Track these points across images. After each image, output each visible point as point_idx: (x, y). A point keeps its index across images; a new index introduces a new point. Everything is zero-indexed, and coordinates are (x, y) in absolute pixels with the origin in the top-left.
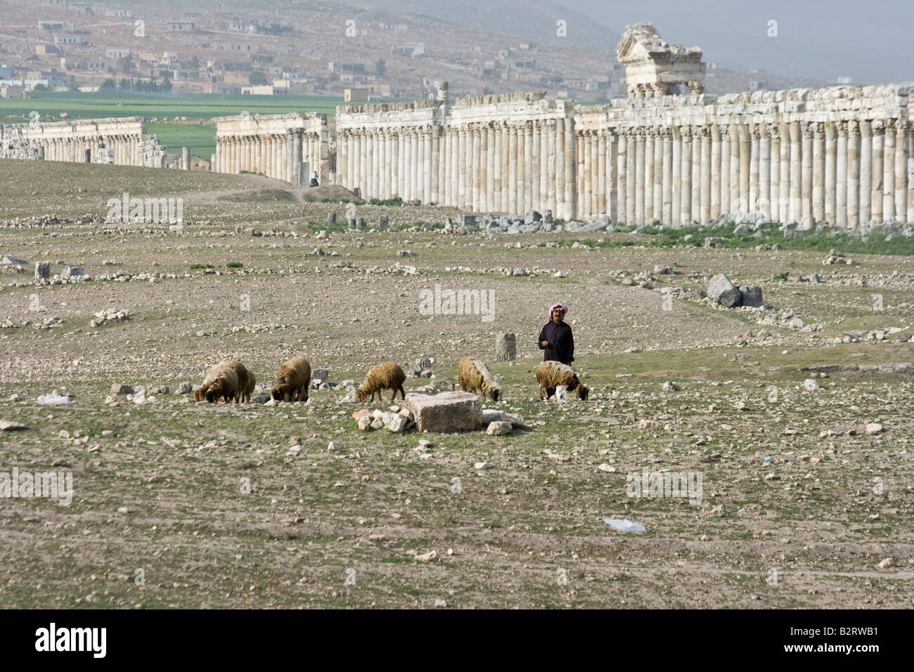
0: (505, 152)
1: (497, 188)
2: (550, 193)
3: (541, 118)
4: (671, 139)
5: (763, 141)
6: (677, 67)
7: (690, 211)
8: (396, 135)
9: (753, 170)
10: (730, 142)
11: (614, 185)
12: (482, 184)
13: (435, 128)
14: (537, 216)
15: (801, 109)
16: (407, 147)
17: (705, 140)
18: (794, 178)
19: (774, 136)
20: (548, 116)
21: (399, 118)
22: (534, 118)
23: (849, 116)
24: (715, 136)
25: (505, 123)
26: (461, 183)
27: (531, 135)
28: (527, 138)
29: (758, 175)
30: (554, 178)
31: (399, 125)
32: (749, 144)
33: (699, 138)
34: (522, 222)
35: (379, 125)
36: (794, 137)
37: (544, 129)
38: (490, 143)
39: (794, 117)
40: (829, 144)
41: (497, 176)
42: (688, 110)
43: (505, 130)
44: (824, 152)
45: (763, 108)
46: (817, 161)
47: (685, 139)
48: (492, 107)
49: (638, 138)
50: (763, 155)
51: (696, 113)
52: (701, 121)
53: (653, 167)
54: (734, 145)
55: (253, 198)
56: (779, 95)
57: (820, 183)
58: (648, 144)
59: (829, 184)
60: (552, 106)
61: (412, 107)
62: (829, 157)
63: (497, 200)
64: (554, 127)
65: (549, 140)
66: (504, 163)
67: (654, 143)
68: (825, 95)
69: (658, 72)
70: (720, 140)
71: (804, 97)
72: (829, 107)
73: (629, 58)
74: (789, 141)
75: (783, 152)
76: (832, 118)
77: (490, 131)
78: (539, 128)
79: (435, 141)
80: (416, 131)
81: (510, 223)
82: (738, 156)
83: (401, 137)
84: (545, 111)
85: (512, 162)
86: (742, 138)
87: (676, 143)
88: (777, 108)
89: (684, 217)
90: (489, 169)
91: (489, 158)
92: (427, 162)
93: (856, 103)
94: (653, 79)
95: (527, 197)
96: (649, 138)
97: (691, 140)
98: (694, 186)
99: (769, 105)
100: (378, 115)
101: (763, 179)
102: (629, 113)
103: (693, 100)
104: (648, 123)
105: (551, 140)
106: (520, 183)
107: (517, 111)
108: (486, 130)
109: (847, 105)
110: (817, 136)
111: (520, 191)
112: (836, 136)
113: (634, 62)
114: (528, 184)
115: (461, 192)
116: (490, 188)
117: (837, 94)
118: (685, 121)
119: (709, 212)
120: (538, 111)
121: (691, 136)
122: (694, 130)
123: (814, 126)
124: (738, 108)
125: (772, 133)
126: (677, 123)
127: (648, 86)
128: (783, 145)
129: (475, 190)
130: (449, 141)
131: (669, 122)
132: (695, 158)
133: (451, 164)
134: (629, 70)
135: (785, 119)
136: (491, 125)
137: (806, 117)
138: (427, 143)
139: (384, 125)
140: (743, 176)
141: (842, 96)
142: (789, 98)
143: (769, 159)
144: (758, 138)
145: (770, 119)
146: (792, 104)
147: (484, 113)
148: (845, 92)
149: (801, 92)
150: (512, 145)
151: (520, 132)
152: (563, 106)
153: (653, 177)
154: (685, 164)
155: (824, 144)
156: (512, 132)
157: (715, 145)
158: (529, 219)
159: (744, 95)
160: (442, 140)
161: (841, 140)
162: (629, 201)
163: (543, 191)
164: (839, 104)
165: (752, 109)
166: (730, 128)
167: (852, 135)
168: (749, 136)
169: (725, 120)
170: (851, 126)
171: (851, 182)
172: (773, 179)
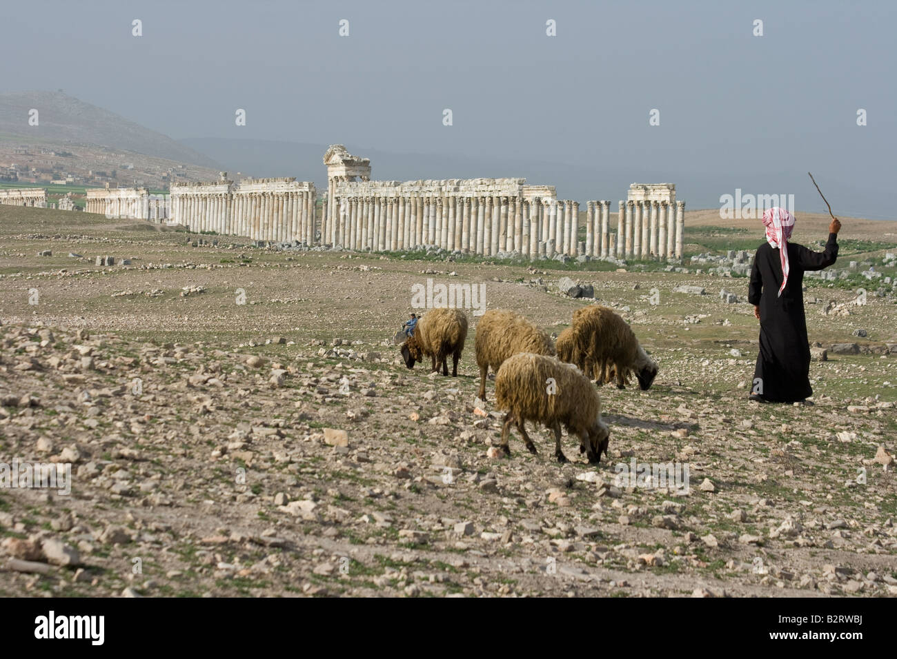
0: (271, 209)
1: (266, 227)
2: (298, 231)
3: (294, 191)
4: (374, 204)
5: (432, 207)
6: (356, 168)
7: (384, 243)
8: (206, 198)
9: (425, 222)
10: (410, 206)
11: (338, 228)
12: (256, 225)
13: (229, 195)
14: (298, 243)
15: (456, 190)
16: (212, 205)
17: (395, 205)
18: (451, 227)
19: (438, 204)
20: (298, 190)
21: (207, 190)
22: (290, 191)
23: (487, 194)
24: (401, 203)
25: (272, 193)
26: (244, 225)
27: (288, 200)
28: (285, 202)
29: (428, 225)
30: (301, 223)
31: (208, 193)
32: (422, 208)
33: (392, 204)
34: (290, 246)
35: (195, 193)
36: (451, 205)
37: (295, 197)
38: (262, 204)
39: (451, 194)
40: (473, 209)
41: (266, 221)
42: (385, 189)
43: (271, 197)
44: (469, 213)
45: (432, 189)
46: (465, 218)
47: (382, 204)
48: (264, 185)
49: (353, 203)
50: (432, 214)
51: (390, 190)
52: (393, 195)
53: (362, 219)
54: (413, 208)
55: (134, 228)
56: (442, 182)
57: (467, 230)
58: (359, 206)
59: (472, 230)
60: (301, 185)
61: (216, 184)
62: (473, 217)
63: (265, 234)
64: (302, 196)
65: (298, 204)
66: (270, 214)
67: (363, 206)
68: (472, 183)
69: (346, 170)
70: (404, 205)
71: (458, 184)
72: (474, 189)
73: (330, 162)
74: (448, 207)
75: (444, 213)
76: (475, 196)
77: (262, 197)
78: (292, 197)
79: (229, 202)
80: (218, 197)
81: (283, 246)
82: (416, 214)
83: (208, 200)
84: (297, 188)
85: (275, 214)
86: (419, 205)
87: (377, 207)
88: (441, 189)
89: (381, 246)
90: (261, 218)
91: (262, 211)
92: (224, 213)
93: (491, 188)
94: (343, 174)
95: (284, 233)
96: (360, 204)
97: (386, 205)
98: (388, 229)
99: (437, 187)
100: (195, 187)
101: (431, 227)
102: (347, 189)
103: (388, 183)
104: (360, 195)
105: (299, 203)
106: (280, 225)
107: (280, 187)
108: (260, 197)
109: (485, 189)
110: (466, 205)
111: (279, 230)
112: (477, 205)
113: (334, 165)
114: (284, 226)
115: (244, 229)
116: (261, 227)
117: (479, 182)
118: (383, 195)
119: (396, 244)
120: (293, 188)
121: (386, 203)
122: (388, 199)
123: (464, 199)
124: (417, 189)
125: (438, 203)
126: (378, 196)
127: (341, 177)
128: (444, 209)
129: (252, 229)
130: (237, 203)
131: (373, 195)
132: (388, 215)
133: (238, 215)
134: (330, 169)
135: (446, 195)
136: (263, 194)
137: (459, 194)
138: (224, 203)
139: (199, 193)
140: (418, 226)
141: (482, 184)
142: (448, 184)
143: (435, 216)
144: (428, 205)
145: (436, 195)
146: (450, 187)
147: (259, 188)
148: (484, 181)
149: (456, 181)
150: (275, 205)
151: (281, 199)
152: (307, 185)
153: (362, 224)
154: (382, 218)
155: (469, 210)
156: (276, 198)
157: (401, 208)
158: (294, 244)
159: (420, 182)
160: (233, 202)
161: (481, 208)
162: (347, 237)
163: (294, 230)
164: (480, 187)
165: (425, 189)
166: (412, 199)
167: (487, 205)
168: (423, 203)
169: (408, 195)
170: (488, 200)
171: (486, 230)
172: (438, 227)
